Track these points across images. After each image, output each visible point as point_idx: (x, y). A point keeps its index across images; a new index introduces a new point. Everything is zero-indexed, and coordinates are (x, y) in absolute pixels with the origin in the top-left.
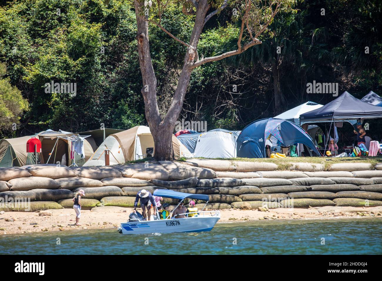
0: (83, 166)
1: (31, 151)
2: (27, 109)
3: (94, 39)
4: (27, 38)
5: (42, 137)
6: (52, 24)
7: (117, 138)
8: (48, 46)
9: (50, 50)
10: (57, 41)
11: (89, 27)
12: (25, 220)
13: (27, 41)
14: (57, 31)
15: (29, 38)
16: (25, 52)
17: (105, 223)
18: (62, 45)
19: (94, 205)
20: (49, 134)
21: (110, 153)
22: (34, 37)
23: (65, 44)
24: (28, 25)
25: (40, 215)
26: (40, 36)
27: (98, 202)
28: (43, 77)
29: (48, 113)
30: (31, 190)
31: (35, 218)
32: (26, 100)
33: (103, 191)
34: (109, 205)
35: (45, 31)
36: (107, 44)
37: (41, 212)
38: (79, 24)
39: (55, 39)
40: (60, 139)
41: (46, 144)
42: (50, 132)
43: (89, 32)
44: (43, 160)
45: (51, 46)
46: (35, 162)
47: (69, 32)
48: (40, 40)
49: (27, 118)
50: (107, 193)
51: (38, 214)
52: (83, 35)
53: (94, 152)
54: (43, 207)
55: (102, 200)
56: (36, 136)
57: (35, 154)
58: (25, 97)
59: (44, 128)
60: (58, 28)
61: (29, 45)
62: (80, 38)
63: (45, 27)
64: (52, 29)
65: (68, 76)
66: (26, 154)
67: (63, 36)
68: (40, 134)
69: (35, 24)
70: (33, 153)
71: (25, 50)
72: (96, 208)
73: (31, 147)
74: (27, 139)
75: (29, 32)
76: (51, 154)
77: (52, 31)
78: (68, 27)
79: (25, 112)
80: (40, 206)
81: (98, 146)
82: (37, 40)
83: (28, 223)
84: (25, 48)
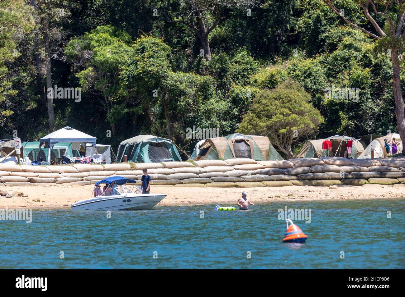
0: (357, 158)
1: (325, 149)
2: (323, 122)
3: (366, 78)
4: (324, 78)
5: (332, 139)
6: (340, 69)
7: (379, 141)
8: (337, 83)
9: (338, 85)
10: (343, 80)
11: (363, 71)
12: (320, 191)
13: (324, 79)
14: (343, 73)
15: (326, 78)
16: (323, 86)
17: (370, 195)
18: (346, 82)
19: (364, 183)
20: (337, 138)
21: (374, 151)
22: (328, 77)
23: (348, 82)
24: (325, 70)
25: (330, 188)
26: (332, 76)
27: (366, 181)
28: (334, 102)
29: (336, 125)
30: (324, 172)
31: (327, 190)
32: (323, 116)
33: (369, 175)
34: (373, 183)
35: (336, 74)
36: (374, 81)
37: (331, 186)
38: (357, 69)
39: (342, 78)
40: (343, 141)
41: (335, 144)
42: (337, 137)
43: (362, 73)
44: (332, 154)
45: (339, 83)
46: (327, 155)
47: (350, 74)
48: (332, 79)
49: (323, 128)
50: (372, 176)
51: (328, 188)
52: (359, 76)
53: (365, 149)
54: (332, 183)
55: (369, 179)
56: (329, 139)
57: (327, 151)
58: (322, 114)
59: (334, 134)
60: (344, 71)
61: (325, 82)
62: (357, 77)
63: (335, 71)
64: (340, 72)
65: (349, 101)
66: (322, 150)
67: (347, 77)
68: (331, 138)
69: (330, 69)
70: (326, 150)
71: (323, 85)
72: (365, 185)
73: (325, 145)
74: (322, 141)
75: (326, 74)
76: (337, 150)
77: (340, 74)
78: (350, 71)
79: (322, 124)
80: (330, 183)
81: (367, 146)
82: (330, 79)
83: (323, 193)
84: (323, 84)
